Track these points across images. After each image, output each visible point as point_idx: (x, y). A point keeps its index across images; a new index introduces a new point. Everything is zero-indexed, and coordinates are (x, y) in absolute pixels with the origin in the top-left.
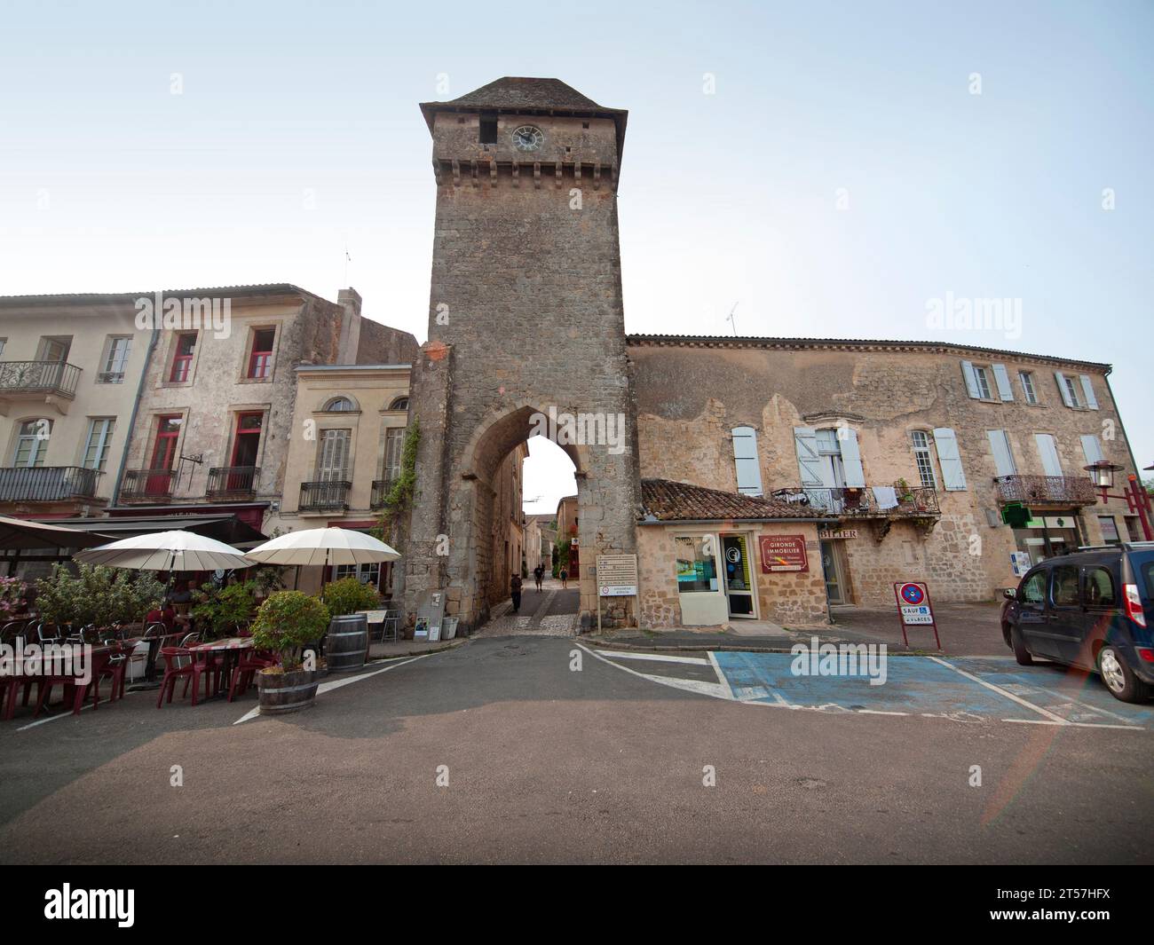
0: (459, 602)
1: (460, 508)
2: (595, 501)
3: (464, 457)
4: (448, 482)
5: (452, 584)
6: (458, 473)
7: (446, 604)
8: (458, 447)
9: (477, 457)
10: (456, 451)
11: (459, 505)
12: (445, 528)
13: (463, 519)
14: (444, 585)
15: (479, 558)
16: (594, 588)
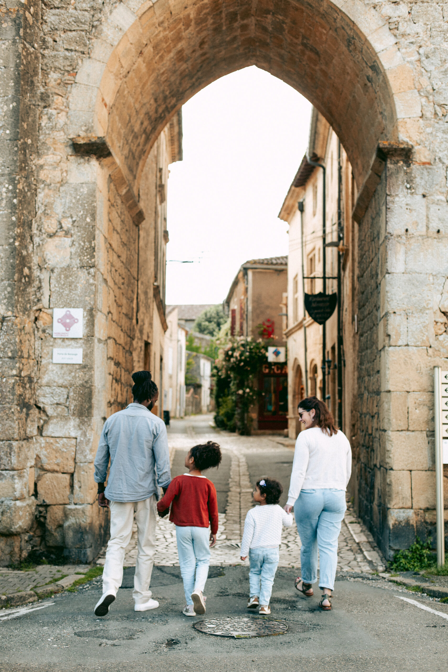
0: (72, 475)
1: (67, 233)
2: (435, 225)
3: (75, 91)
4: (35, 161)
5: (51, 430)
6: (61, 137)
7: (39, 478)
8: (60, 63)
9: (109, 100)
10: (54, 76)
11: (67, 224)
12: (29, 283)
13: (76, 262)
14: (32, 430)
15: (113, 367)
16: (426, 452)
